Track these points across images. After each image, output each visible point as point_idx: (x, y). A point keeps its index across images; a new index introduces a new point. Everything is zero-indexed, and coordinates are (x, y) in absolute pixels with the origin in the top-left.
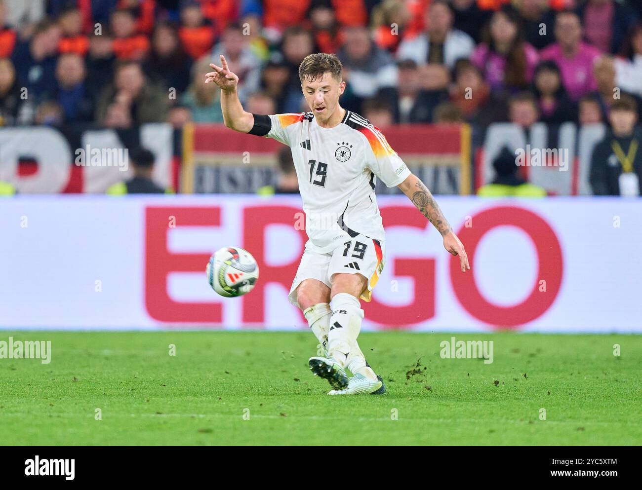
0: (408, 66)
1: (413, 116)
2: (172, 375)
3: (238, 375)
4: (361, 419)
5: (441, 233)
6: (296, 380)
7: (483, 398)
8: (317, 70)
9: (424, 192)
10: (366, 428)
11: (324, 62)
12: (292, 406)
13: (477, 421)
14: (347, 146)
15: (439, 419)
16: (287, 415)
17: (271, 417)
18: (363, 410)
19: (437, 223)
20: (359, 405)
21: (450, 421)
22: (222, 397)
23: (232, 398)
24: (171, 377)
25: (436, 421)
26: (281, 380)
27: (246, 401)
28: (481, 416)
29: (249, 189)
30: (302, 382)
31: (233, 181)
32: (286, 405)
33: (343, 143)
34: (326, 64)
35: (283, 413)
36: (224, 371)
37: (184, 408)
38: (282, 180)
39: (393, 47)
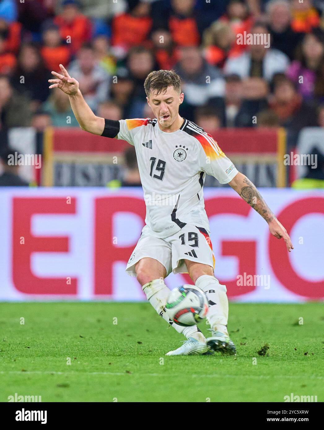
0: (233, 79)
1: (238, 122)
2: (35, 339)
3: (91, 339)
4: (194, 376)
5: (266, 220)
6: (139, 343)
7: (296, 358)
8: (161, 85)
9: (251, 187)
10: (198, 383)
11: (166, 78)
12: (136, 365)
13: (291, 377)
14: (183, 149)
15: (259, 375)
16: (132, 372)
17: (119, 374)
18: (196, 368)
19: (262, 212)
20: (192, 363)
21: (268, 377)
22: (77, 358)
23: (85, 359)
24: (35, 341)
25: (257, 378)
26: (127, 343)
27: (97, 360)
28: (294, 373)
29: (100, 183)
30: (145, 344)
31: (86, 176)
32: (131, 364)
33: (180, 146)
34: (169, 79)
35: (128, 370)
36: (79, 336)
37: (45, 367)
38: (127, 175)
39: (221, 64)
